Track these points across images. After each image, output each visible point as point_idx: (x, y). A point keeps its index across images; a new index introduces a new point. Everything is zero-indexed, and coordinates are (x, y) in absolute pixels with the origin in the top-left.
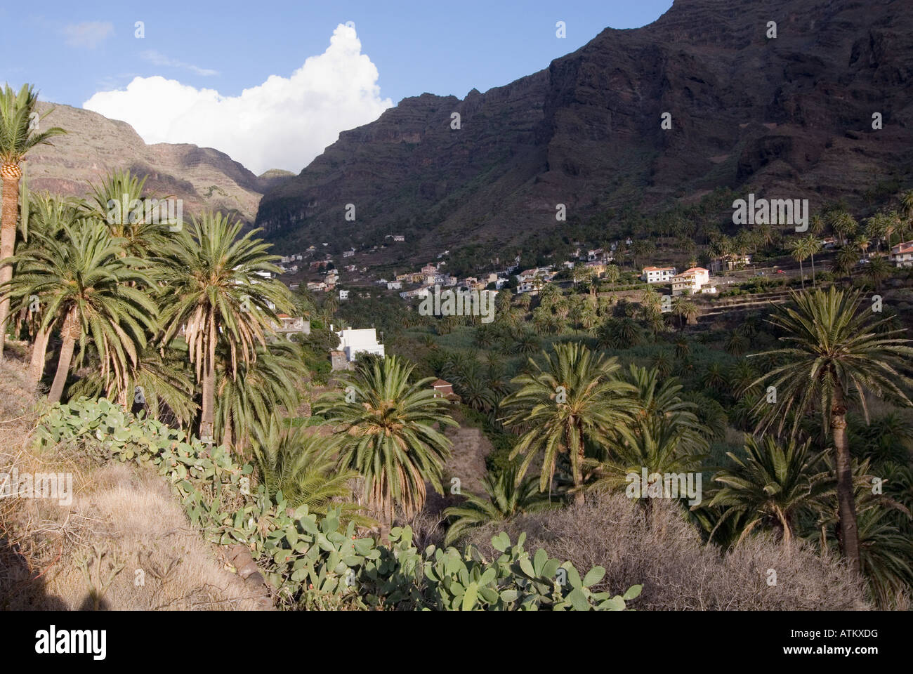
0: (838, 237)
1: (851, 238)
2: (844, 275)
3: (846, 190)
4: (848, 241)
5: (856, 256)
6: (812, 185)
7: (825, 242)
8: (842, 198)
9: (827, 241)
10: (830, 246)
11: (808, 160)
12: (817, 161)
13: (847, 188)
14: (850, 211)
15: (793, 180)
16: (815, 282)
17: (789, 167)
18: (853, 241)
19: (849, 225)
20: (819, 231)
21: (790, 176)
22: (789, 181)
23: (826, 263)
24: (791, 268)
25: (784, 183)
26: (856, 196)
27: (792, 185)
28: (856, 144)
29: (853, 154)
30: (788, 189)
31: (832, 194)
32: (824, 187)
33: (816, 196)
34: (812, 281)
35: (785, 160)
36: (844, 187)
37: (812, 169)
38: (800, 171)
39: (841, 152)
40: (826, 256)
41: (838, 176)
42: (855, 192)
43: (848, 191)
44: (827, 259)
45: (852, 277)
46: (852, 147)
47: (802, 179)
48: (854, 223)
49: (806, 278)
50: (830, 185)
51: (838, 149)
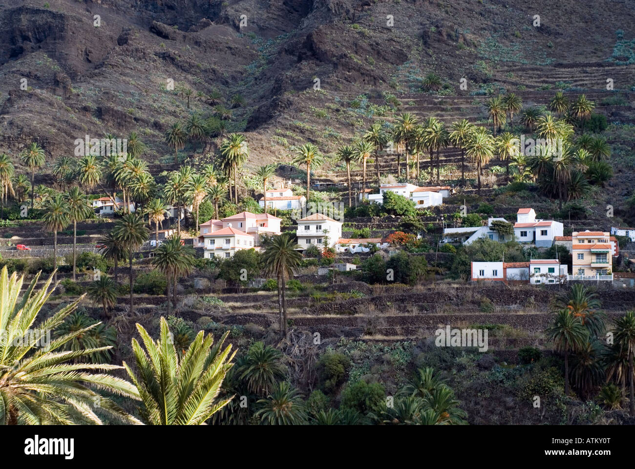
0: (121, 198)
1: (140, 201)
2: (121, 264)
3: (143, 121)
4: (136, 207)
5: (142, 233)
6: (90, 104)
7: (100, 204)
8: (135, 132)
9: (104, 202)
10: (108, 211)
11: (89, 61)
12: (102, 65)
13: (144, 116)
14: (145, 156)
15: (60, 91)
16: (76, 270)
17: (57, 68)
18: (142, 207)
19: (139, 180)
20: (92, 185)
21: (56, 83)
22: (54, 91)
23: (99, 239)
24: (41, 243)
25: (44, 93)
26: (157, 133)
27: (58, 99)
28: (163, 46)
29: (160, 62)
30: (51, 104)
31: (119, 124)
32: (108, 110)
33: (94, 124)
34: (71, 268)
35: (52, 55)
36: (139, 114)
37: (92, 76)
38: (73, 76)
39: (141, 55)
40: (99, 228)
41: (133, 95)
42: (157, 125)
43: (145, 122)
44: (100, 233)
45: (134, 267)
46: (158, 49)
47: (74, 91)
48: (147, 178)
49: (62, 263)
50: (119, 108)
51: (137, 50)
